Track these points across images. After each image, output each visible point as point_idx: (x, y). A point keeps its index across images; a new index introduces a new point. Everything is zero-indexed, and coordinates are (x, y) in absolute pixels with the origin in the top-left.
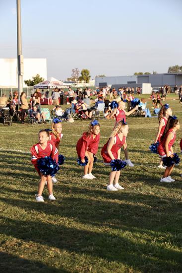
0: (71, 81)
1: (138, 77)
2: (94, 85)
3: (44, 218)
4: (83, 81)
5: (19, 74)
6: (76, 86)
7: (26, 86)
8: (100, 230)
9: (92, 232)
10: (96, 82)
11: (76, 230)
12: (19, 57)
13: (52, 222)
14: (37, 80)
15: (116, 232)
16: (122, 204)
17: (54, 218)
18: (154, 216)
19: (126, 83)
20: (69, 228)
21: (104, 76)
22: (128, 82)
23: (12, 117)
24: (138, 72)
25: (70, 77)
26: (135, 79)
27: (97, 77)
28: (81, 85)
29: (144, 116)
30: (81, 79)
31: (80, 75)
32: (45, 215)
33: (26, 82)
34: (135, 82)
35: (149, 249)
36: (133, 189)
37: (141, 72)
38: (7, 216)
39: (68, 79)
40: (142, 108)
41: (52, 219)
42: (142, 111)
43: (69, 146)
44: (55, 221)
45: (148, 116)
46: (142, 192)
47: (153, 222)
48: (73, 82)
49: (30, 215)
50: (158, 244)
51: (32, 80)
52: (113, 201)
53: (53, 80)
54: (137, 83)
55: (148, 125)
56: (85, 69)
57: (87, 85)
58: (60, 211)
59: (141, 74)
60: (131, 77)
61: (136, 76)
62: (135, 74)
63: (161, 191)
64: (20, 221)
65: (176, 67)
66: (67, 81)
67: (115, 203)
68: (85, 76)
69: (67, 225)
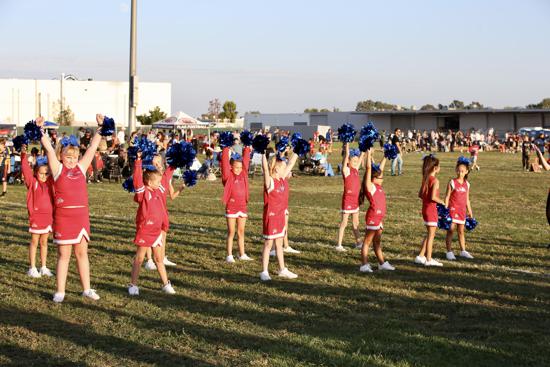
0: (207, 118)
1: (312, 116)
2: (242, 125)
3: (188, 317)
4: (226, 120)
5: (131, 105)
6: (216, 127)
7: (139, 124)
8: (275, 337)
9: (262, 338)
10: (245, 121)
11: (238, 335)
12: (131, 80)
13: (201, 322)
14: (157, 115)
15: (299, 339)
16: (303, 301)
17: (203, 317)
18: (353, 318)
19: (293, 124)
20: (227, 332)
21: (258, 113)
22: (296, 124)
23: (121, 170)
24: (310, 108)
25: (206, 112)
26: (306, 119)
27: (247, 113)
28: (223, 125)
29: (323, 174)
30: (222, 116)
31: (222, 110)
32: (188, 313)
33: (139, 118)
34: (306, 124)
35: (351, 363)
36: (317, 279)
37: (315, 108)
38: (132, 312)
39: (203, 116)
40: (321, 162)
41: (199, 319)
42: (320, 167)
43: (213, 216)
44: (205, 321)
45: (329, 175)
46: (332, 284)
47: (352, 326)
48: (211, 120)
49: (166, 313)
50: (363, 357)
51: (149, 115)
52: (289, 296)
53: (182, 116)
54: (308, 124)
55: (331, 187)
56: (230, 100)
57: (232, 125)
58: (210, 308)
59: (315, 111)
60: (300, 115)
61: (308, 115)
62: (307, 111)
63: (359, 283)
64: (153, 321)
65: (369, 103)
66: (201, 118)
67: (292, 299)
68: (229, 111)
69: (224, 327)
